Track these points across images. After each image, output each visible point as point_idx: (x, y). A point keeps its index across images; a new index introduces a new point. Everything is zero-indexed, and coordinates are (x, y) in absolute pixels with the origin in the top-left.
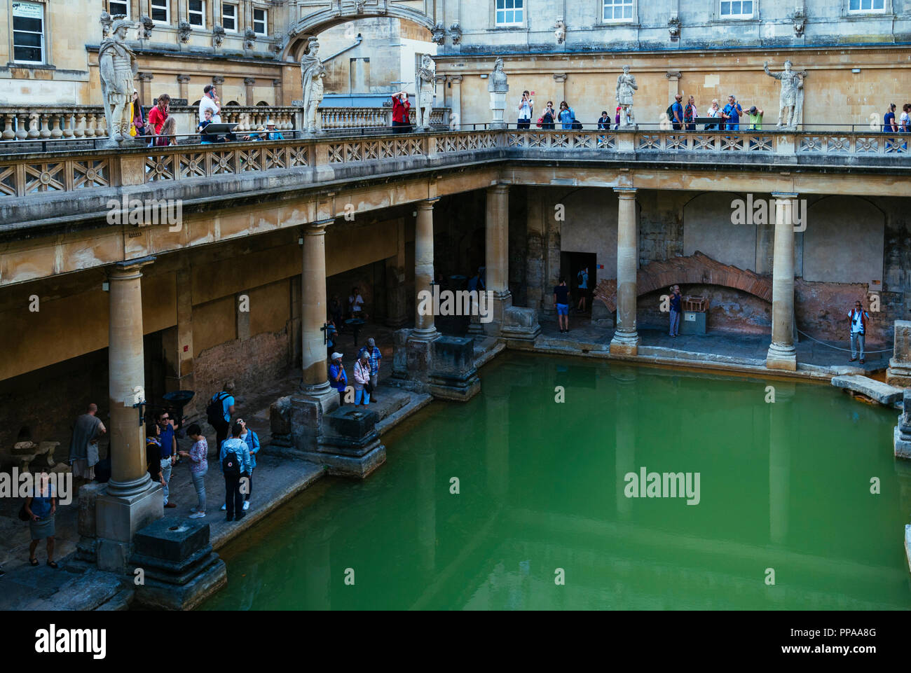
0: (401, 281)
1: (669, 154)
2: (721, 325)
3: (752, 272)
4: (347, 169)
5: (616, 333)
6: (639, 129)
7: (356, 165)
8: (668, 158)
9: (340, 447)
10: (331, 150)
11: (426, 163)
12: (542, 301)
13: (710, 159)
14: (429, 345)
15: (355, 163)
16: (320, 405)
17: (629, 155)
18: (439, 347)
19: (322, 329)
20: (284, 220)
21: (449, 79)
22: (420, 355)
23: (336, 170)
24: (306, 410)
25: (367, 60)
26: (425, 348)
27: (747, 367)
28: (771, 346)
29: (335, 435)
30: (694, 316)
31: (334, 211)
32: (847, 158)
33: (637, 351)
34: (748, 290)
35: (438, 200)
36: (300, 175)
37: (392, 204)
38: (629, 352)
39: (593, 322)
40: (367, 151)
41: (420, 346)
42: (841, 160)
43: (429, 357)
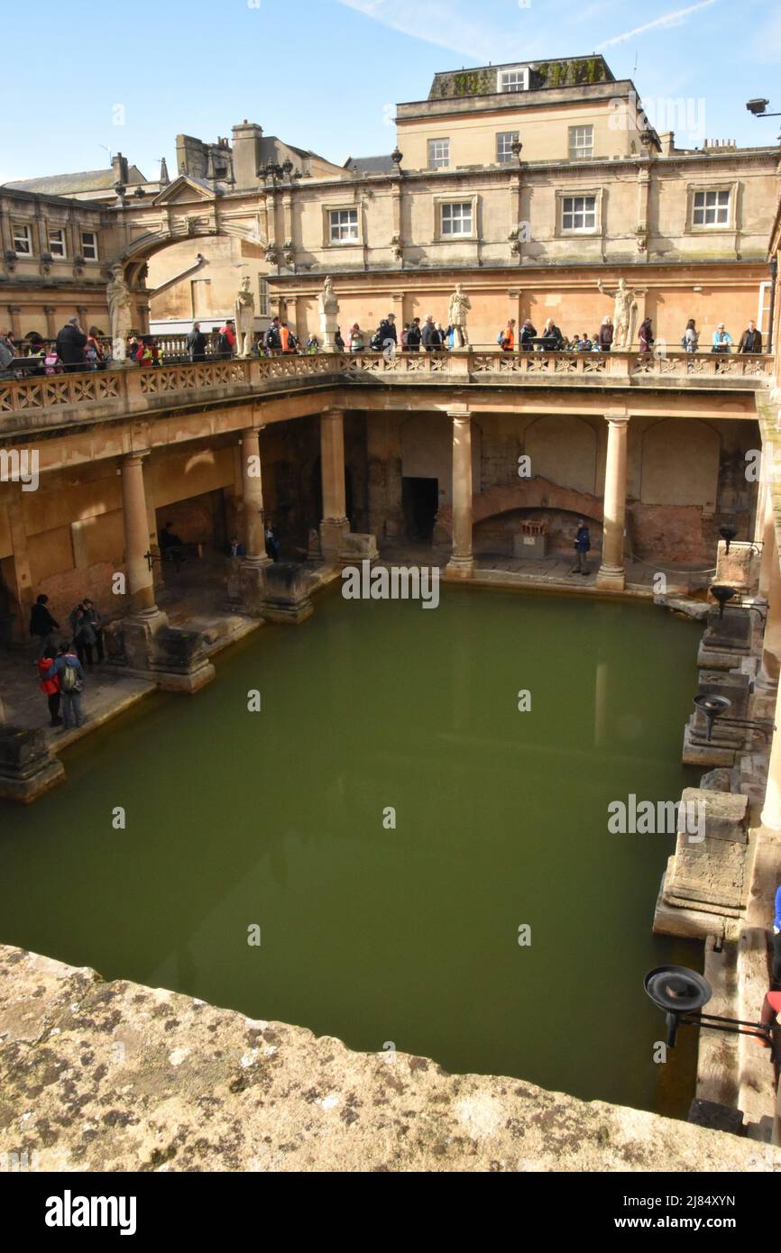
0: (239, 509)
1: (503, 377)
2: (560, 547)
3: (591, 495)
4: (161, 399)
5: (452, 557)
6: (474, 351)
7: (172, 394)
8: (501, 380)
9: (170, 666)
10: (144, 380)
11: (248, 390)
12: (385, 527)
13: (544, 381)
14: (260, 570)
15: (169, 393)
16: (149, 628)
17: (463, 377)
18: (270, 573)
19: (145, 557)
20: (98, 452)
21: (285, 300)
22: (253, 580)
23: (149, 400)
24: (136, 632)
25: (208, 281)
26: (257, 574)
27: (578, 588)
28: (602, 567)
29: (165, 654)
30: (533, 539)
31: (151, 441)
32: (679, 379)
33: (472, 575)
34: (586, 514)
35: (263, 428)
36: (110, 406)
37: (213, 433)
38: (464, 575)
39: (434, 547)
40: (182, 379)
41: (251, 573)
42: (672, 382)
43: (261, 582)
